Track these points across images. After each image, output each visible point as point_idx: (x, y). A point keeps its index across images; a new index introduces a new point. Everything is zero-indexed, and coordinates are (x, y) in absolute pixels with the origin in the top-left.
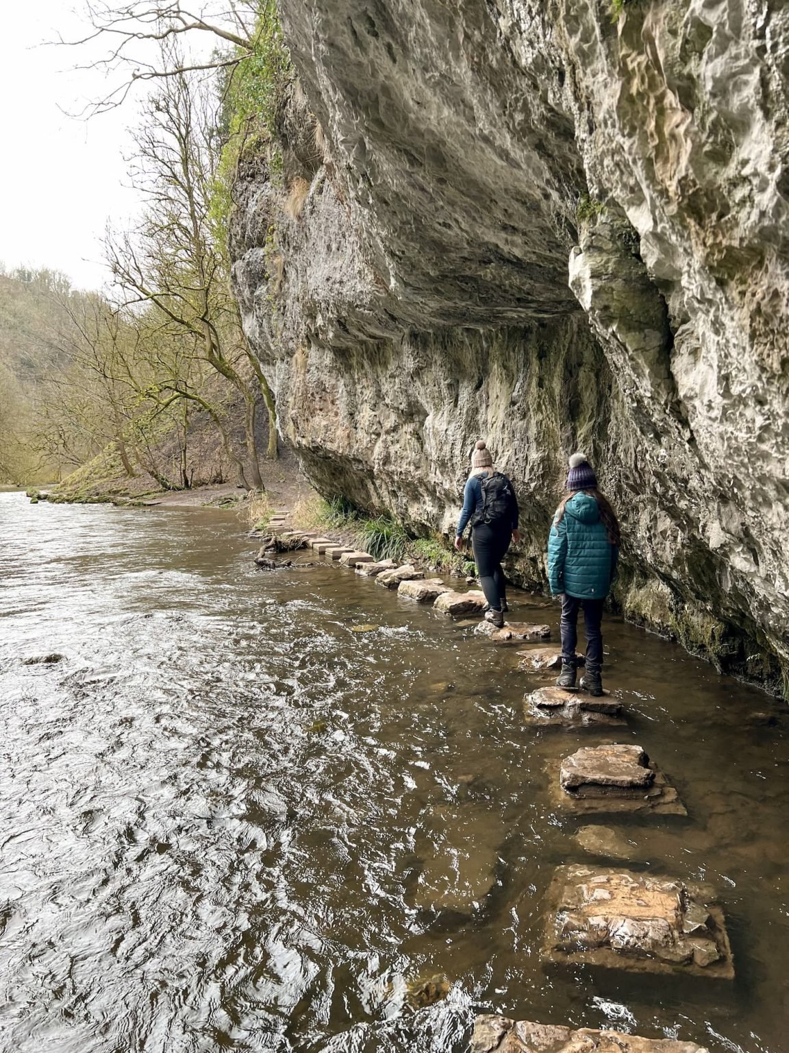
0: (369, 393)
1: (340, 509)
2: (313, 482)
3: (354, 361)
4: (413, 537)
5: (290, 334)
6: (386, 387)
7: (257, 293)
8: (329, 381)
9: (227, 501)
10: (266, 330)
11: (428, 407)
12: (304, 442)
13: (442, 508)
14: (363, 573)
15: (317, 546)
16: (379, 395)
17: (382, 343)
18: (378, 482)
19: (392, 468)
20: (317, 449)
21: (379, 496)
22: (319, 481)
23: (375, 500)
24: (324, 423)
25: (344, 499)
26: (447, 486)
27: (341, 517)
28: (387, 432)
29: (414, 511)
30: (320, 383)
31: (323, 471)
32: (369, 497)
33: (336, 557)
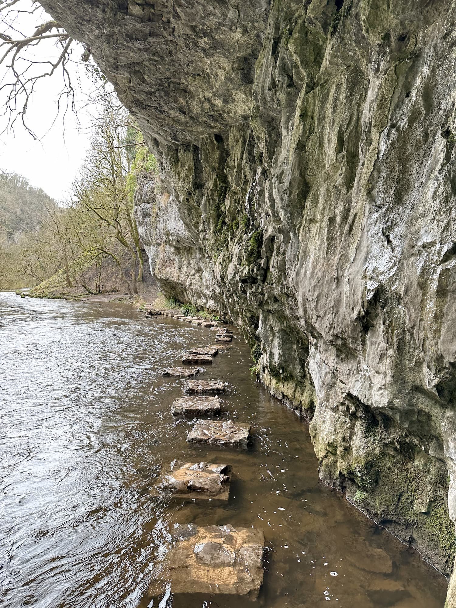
0: (186, 262)
1: (173, 302)
2: (163, 292)
3: (181, 251)
4: (198, 311)
5: (158, 237)
6: (191, 262)
7: (145, 220)
8: (172, 257)
9: (121, 300)
10: (148, 234)
11: (204, 269)
12: (162, 277)
13: (207, 300)
14: (181, 320)
15: (165, 314)
16: (189, 264)
17: (190, 248)
18: (188, 292)
19: (192, 287)
20: (167, 279)
21: (188, 297)
22: (165, 291)
23: (186, 298)
24: (170, 271)
25: (175, 299)
26: (208, 293)
27: (174, 305)
28: (191, 276)
29: (199, 302)
30: (169, 257)
31: (167, 288)
32: (184, 297)
33: (172, 316)
